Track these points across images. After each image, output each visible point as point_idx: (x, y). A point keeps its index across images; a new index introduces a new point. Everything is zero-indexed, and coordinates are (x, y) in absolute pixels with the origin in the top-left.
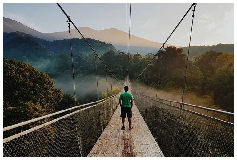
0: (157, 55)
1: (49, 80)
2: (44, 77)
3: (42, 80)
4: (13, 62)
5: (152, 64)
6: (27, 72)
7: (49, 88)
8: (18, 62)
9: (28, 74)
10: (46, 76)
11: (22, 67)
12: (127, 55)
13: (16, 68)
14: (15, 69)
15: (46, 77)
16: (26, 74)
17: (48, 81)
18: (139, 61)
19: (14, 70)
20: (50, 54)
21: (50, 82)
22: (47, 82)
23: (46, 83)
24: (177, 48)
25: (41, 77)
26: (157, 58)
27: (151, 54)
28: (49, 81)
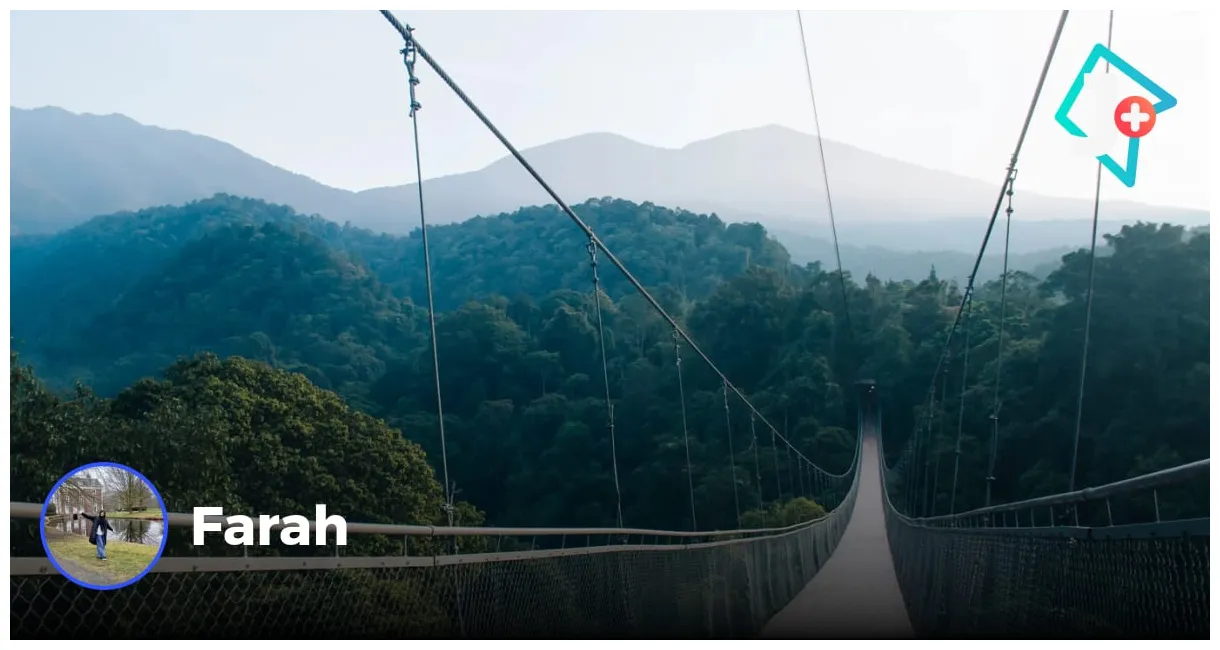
0: (1058, 280)
1: (409, 459)
2: (383, 442)
3: (374, 461)
4: (237, 371)
5: (1032, 344)
6: (302, 420)
7: (415, 500)
8: (258, 373)
9: (307, 429)
10: (396, 436)
11: (279, 396)
12: (865, 293)
13: (253, 401)
14: (247, 404)
15: (394, 443)
16: (298, 429)
17: (407, 464)
18: (944, 326)
19: (247, 411)
20: (392, 314)
21: (417, 468)
22: (400, 466)
23: (395, 473)
24: (1188, 228)
25: (370, 441)
26: (1060, 300)
27: (1020, 280)
28: (412, 465)
